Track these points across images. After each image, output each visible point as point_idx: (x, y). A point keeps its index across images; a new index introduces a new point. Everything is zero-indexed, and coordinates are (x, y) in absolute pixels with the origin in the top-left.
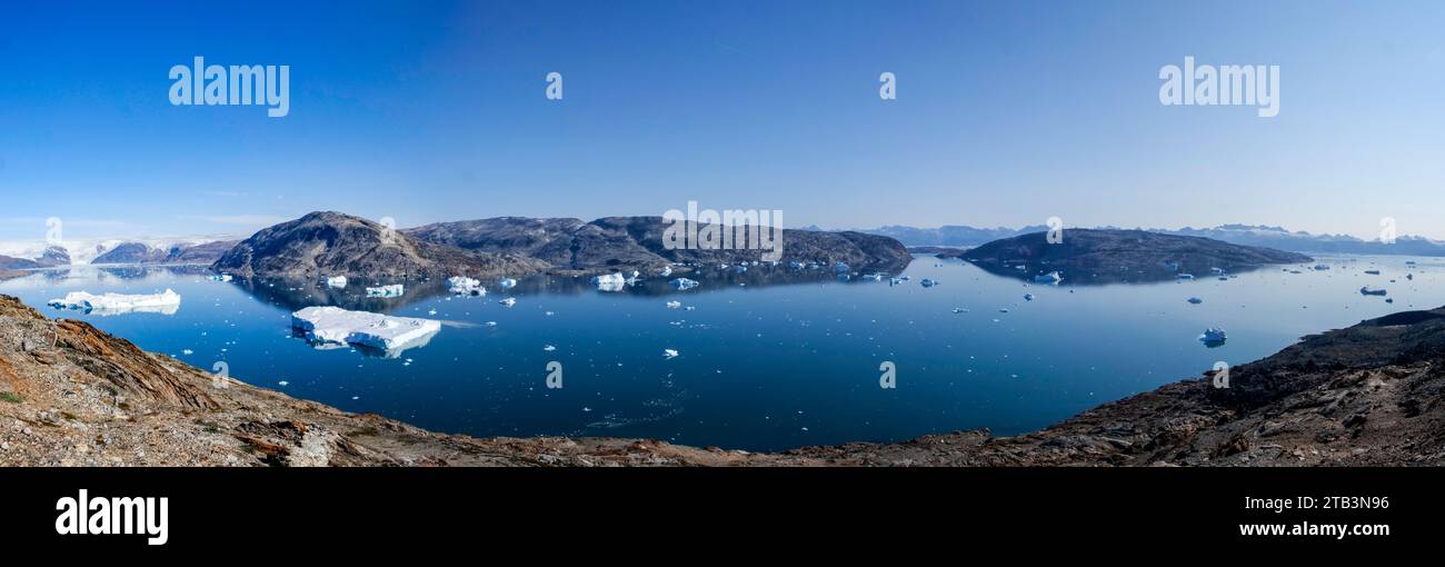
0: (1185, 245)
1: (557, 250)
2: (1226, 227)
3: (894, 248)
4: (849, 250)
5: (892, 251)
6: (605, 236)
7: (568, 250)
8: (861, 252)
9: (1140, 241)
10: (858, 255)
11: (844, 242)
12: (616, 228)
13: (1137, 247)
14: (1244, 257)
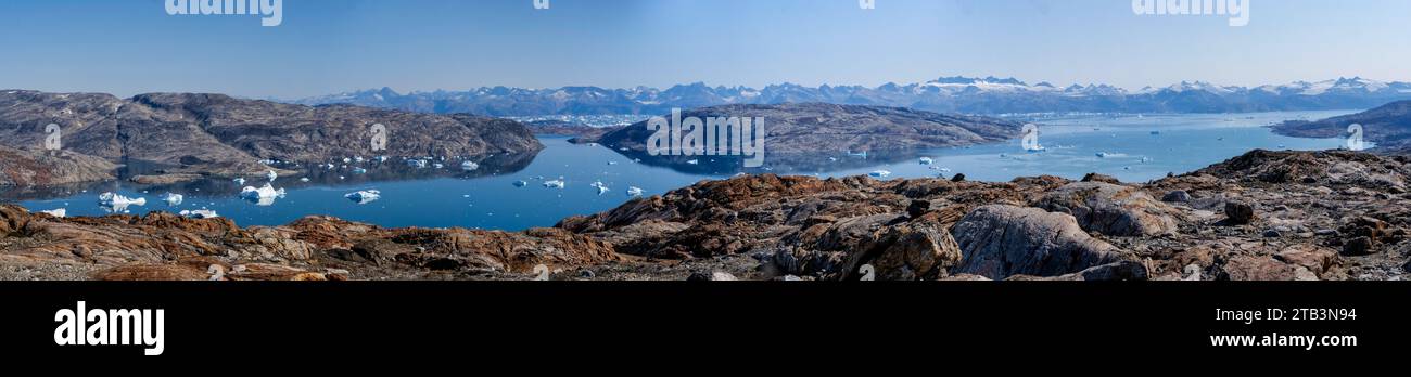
0: (876, 124)
1: (100, 138)
2: (941, 80)
3: (520, 134)
4: (467, 138)
5: (518, 139)
6: (157, 120)
7: (114, 140)
8: (480, 140)
9: (820, 120)
10: (478, 144)
11: (460, 128)
12: (168, 108)
13: (816, 128)
14: (945, 137)
